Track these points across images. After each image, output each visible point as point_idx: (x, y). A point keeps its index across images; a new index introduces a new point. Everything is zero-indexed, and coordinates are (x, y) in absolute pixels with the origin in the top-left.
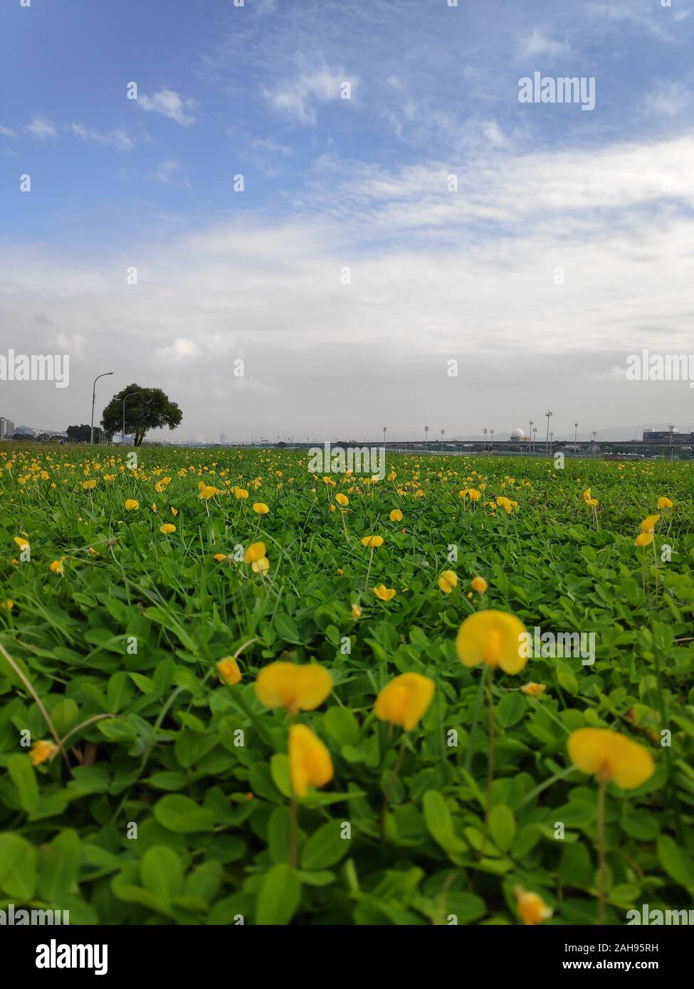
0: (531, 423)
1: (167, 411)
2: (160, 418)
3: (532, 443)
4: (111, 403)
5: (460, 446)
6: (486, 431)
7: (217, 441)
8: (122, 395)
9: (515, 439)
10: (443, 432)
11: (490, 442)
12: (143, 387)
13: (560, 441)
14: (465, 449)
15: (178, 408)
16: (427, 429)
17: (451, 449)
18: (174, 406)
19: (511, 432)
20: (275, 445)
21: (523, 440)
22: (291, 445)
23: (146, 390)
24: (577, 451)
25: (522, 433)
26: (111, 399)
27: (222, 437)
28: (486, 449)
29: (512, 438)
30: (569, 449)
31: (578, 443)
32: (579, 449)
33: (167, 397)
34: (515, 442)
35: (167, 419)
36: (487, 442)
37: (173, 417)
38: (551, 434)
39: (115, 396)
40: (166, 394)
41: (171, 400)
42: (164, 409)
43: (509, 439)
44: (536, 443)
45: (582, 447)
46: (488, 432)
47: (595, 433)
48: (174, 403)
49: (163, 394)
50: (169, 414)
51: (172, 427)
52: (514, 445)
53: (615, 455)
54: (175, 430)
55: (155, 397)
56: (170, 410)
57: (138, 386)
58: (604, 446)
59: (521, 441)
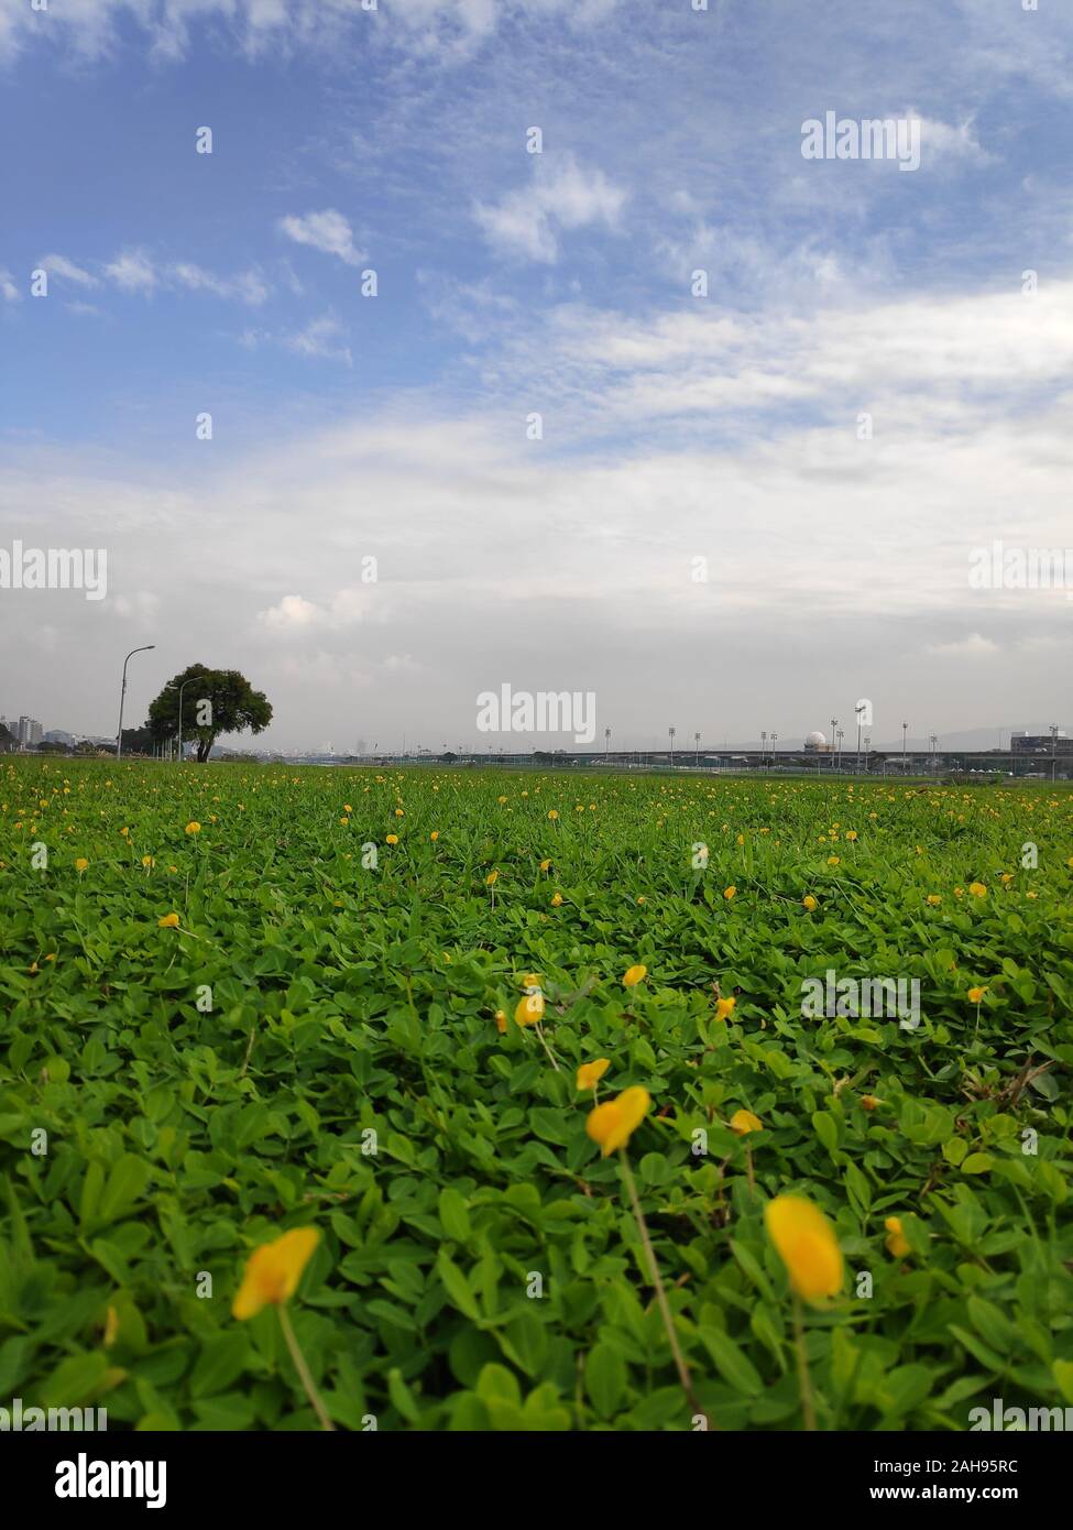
0: (834, 723)
1: (248, 705)
2: (239, 715)
3: (837, 753)
4: (163, 694)
5: (726, 758)
6: (764, 735)
7: (352, 752)
8: (179, 681)
9: (811, 748)
10: (698, 736)
11: (771, 753)
12: (212, 669)
13: (878, 751)
14: (733, 763)
15: (266, 701)
16: (672, 732)
17: (712, 763)
18: (260, 697)
19: (805, 738)
20: (439, 758)
21: (824, 750)
22: (464, 757)
23: (217, 673)
24: (908, 767)
25: (822, 738)
26: (162, 686)
27: (361, 745)
28: (764, 763)
29: (806, 747)
30: (895, 764)
31: (908, 754)
32: (911, 764)
33: (249, 684)
34: (811, 753)
35: (249, 718)
36: (766, 753)
37: (259, 714)
38: (867, 740)
39: (169, 683)
40: (247, 680)
41: (254, 688)
42: (244, 703)
43: (802, 749)
44: (843, 753)
45: (917, 761)
46: (768, 736)
47: (934, 739)
48: (259, 694)
49: (243, 679)
50: (252, 710)
51: (256, 730)
52: (810, 757)
53: (967, 772)
54: (261, 734)
55: (230, 684)
56: (252, 704)
57: (205, 666)
58: (948, 758)
59: (820, 750)
